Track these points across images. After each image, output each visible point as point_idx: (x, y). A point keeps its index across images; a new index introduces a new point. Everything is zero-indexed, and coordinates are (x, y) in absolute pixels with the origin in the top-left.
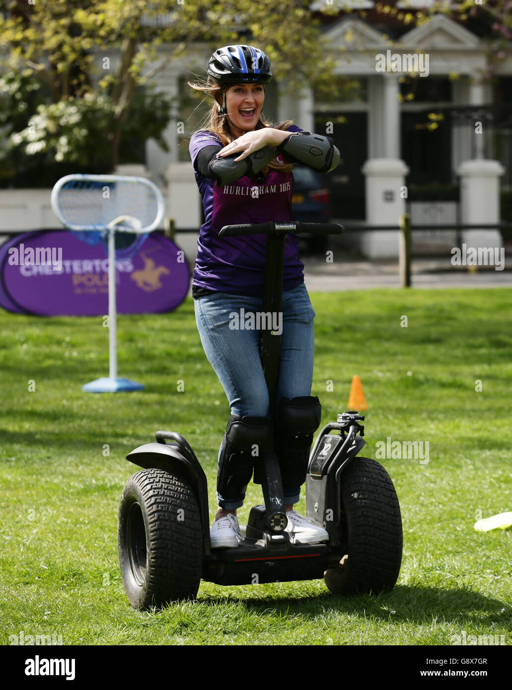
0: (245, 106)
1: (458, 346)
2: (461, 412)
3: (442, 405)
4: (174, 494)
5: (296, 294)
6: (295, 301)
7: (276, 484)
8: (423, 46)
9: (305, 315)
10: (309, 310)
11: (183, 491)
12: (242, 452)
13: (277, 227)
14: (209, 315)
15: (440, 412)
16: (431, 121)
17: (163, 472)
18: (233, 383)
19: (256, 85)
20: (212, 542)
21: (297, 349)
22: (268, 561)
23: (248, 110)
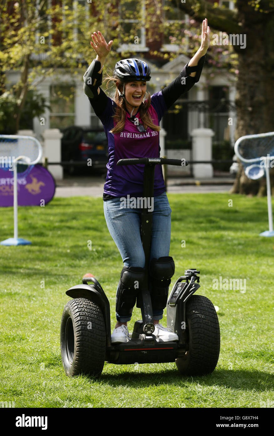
0: (136, 94)
1: (190, 222)
2: (192, 256)
3: (182, 252)
4: (90, 311)
5: (161, 199)
6: (160, 203)
7: (149, 307)
8: (173, 71)
9: (166, 211)
10: (168, 208)
11: (95, 309)
12: (130, 288)
13: (150, 160)
14: (112, 210)
15: (182, 256)
16: (175, 109)
17: (85, 299)
18: (125, 249)
19: (143, 82)
20: (112, 339)
21: (161, 231)
22: (143, 351)
23: (138, 96)
